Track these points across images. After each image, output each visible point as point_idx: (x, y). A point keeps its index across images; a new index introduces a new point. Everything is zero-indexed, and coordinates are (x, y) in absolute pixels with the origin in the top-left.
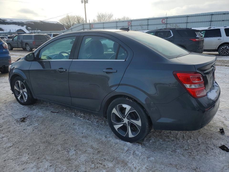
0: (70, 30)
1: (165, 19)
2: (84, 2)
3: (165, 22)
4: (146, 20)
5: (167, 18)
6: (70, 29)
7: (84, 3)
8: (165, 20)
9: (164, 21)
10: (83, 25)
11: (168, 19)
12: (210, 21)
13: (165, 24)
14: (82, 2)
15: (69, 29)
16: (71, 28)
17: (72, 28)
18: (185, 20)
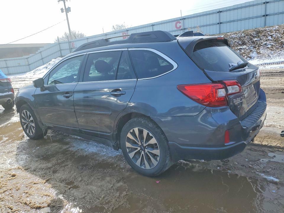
0: (37, 54)
1: (181, 21)
2: (64, 10)
3: (180, 27)
4: (150, 26)
5: (184, 19)
6: (39, 53)
7: (65, 12)
8: (180, 23)
9: (178, 25)
10: (58, 45)
11: (186, 21)
12: (264, 16)
13: (182, 29)
14: (62, 11)
15: (37, 52)
16: (39, 51)
17: (41, 51)
18: (214, 19)
